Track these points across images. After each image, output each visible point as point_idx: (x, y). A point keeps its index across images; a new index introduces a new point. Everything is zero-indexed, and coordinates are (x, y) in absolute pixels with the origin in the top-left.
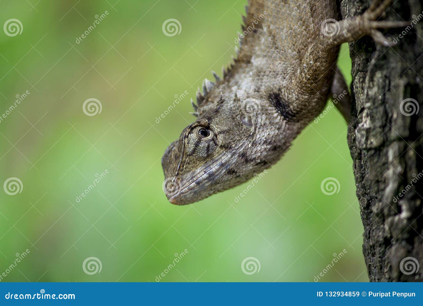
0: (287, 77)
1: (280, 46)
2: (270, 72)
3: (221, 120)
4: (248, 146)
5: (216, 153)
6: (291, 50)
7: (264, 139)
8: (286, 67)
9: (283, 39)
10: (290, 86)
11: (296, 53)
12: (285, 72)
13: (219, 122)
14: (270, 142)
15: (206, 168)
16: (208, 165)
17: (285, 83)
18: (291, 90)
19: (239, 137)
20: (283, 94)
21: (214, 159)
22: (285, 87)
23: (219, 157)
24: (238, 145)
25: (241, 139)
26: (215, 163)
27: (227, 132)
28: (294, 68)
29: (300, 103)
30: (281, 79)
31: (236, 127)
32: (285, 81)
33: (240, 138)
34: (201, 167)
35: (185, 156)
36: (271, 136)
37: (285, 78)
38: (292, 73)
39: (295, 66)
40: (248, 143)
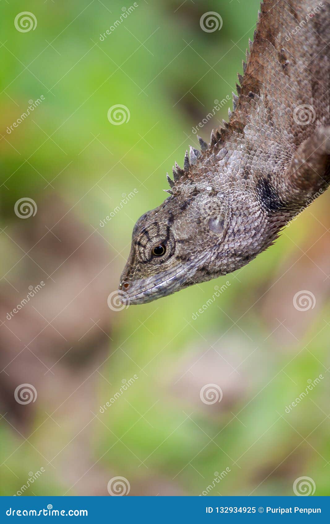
0: (279, 162)
1: (275, 123)
2: (262, 152)
3: (183, 223)
4: (211, 259)
5: (170, 264)
6: (287, 131)
7: (232, 251)
8: (279, 150)
9: (279, 116)
10: (281, 174)
11: (293, 136)
12: (278, 156)
13: (181, 226)
14: (241, 254)
15: (157, 280)
16: (159, 277)
17: (275, 169)
18: (281, 179)
19: (200, 248)
20: (272, 182)
21: (168, 272)
22: (275, 173)
23: (173, 269)
24: (199, 257)
25: (204, 250)
26: (167, 276)
27: (186, 242)
28: (287, 153)
29: (290, 196)
30: (273, 163)
31: (200, 235)
32: (276, 167)
33: (202, 249)
34: (152, 277)
35: (135, 263)
36: (242, 248)
37: (276, 163)
38: (285, 159)
39: (289, 151)
40: (211, 256)
